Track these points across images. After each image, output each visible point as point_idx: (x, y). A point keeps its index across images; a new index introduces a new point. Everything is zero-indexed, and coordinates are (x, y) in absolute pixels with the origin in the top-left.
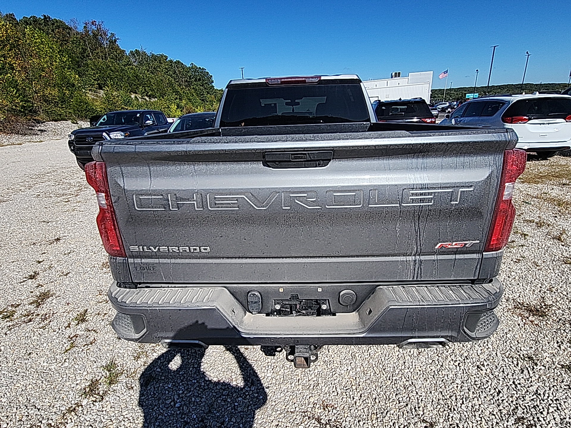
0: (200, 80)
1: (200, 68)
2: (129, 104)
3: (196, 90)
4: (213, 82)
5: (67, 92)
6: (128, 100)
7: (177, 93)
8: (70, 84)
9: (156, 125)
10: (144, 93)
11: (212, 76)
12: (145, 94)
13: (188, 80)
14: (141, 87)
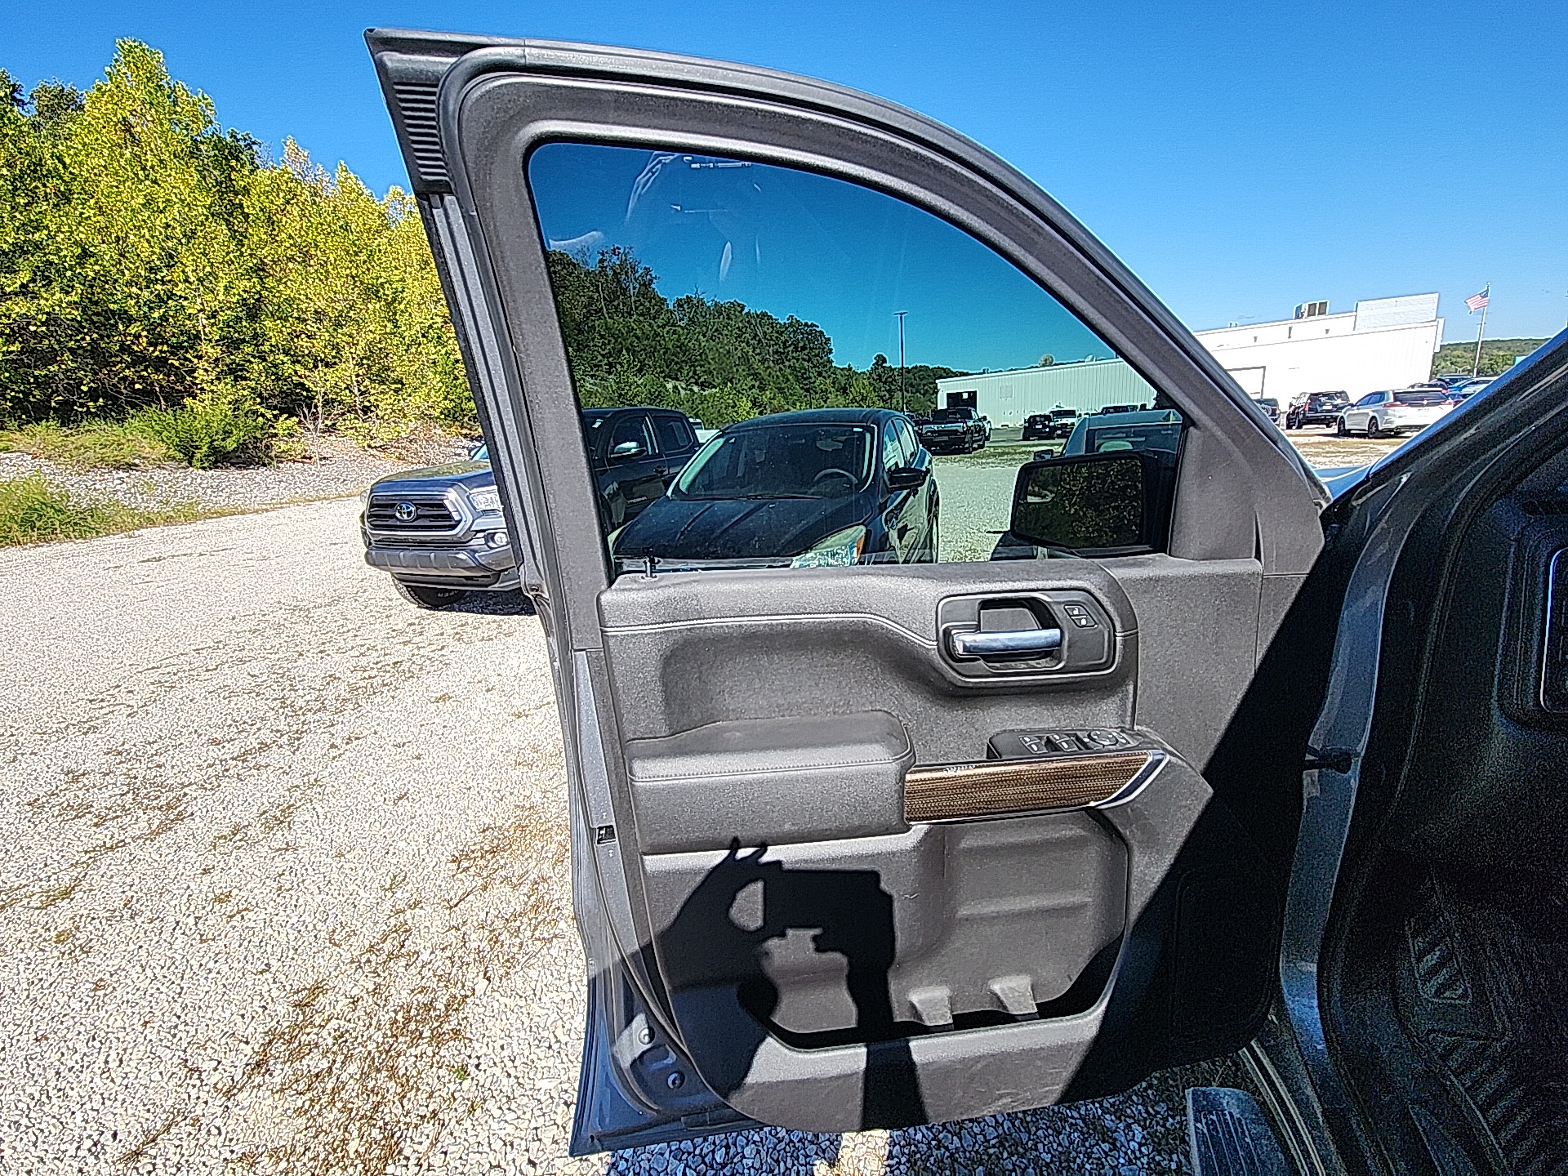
0: (804, 348)
1: (806, 324)
3: (795, 369)
4: (831, 353)
6: (657, 393)
7: (756, 375)
9: (654, 456)
10: (692, 378)
11: (829, 339)
12: (694, 381)
13: (781, 350)
14: (688, 367)
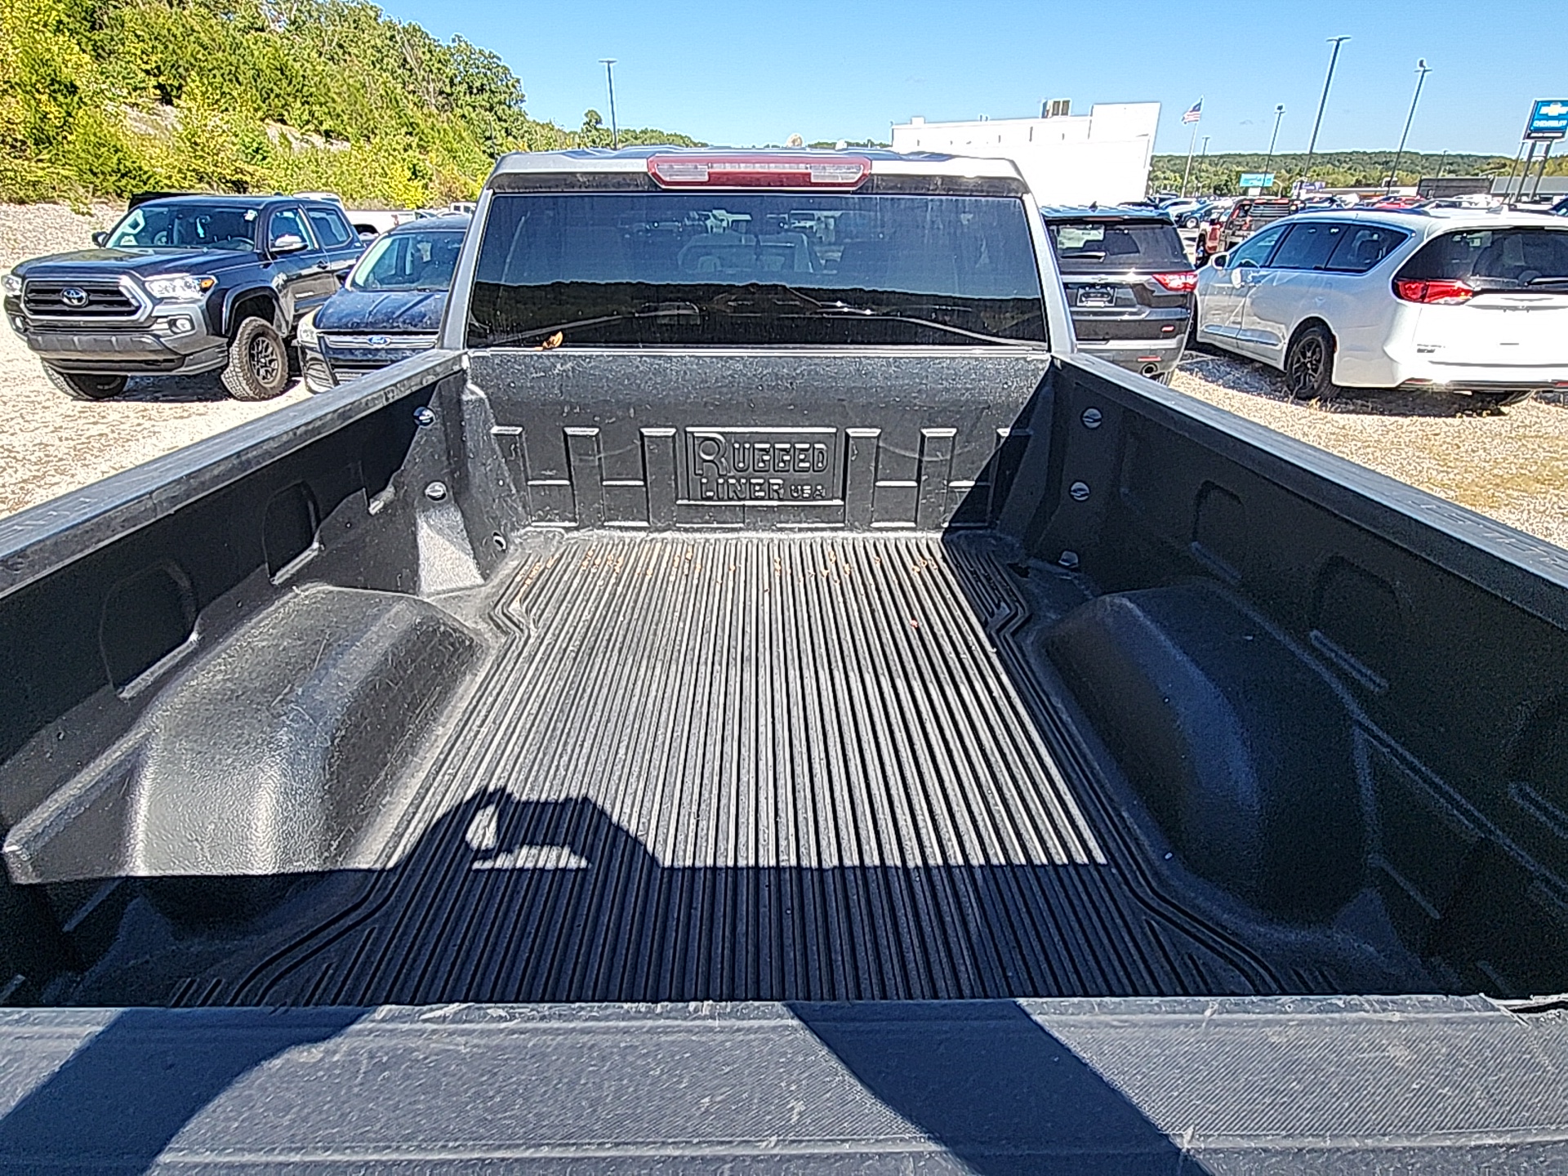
1: (482, 53)
2: (260, 157)
3: (470, 122)
4: (522, 101)
5: (53, 110)
6: (255, 145)
7: (412, 128)
8: (59, 83)
9: (313, 251)
10: (308, 122)
11: (518, 81)
12: (312, 128)
13: (448, 90)
14: (298, 104)
